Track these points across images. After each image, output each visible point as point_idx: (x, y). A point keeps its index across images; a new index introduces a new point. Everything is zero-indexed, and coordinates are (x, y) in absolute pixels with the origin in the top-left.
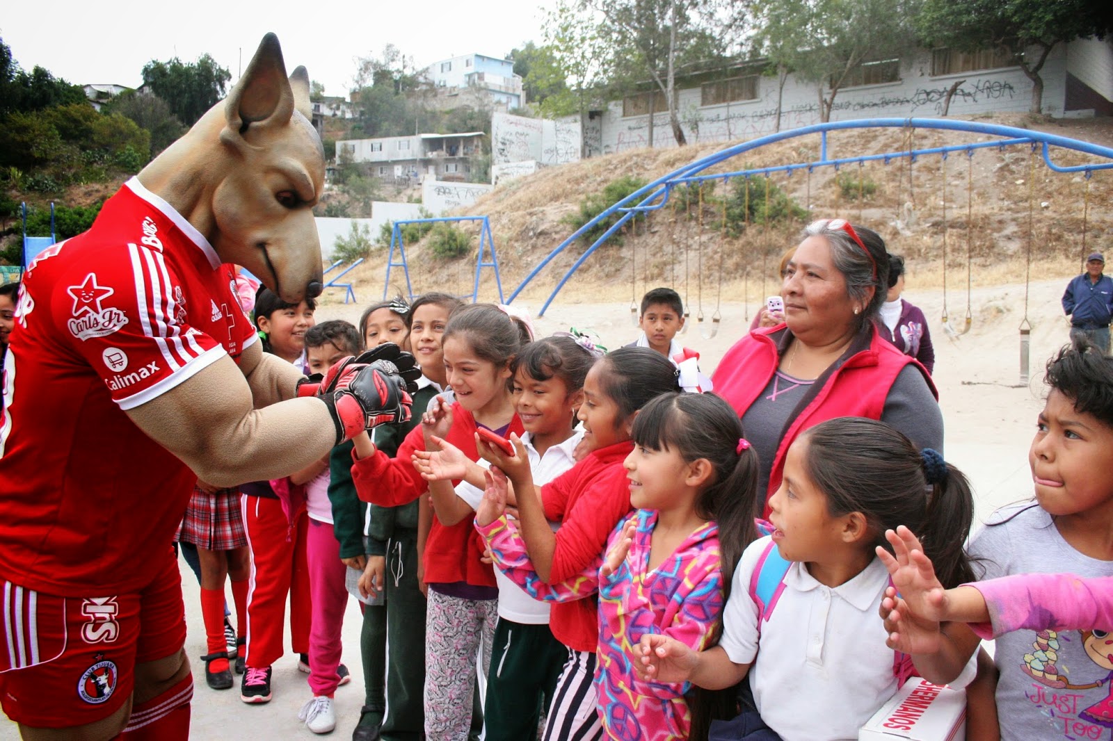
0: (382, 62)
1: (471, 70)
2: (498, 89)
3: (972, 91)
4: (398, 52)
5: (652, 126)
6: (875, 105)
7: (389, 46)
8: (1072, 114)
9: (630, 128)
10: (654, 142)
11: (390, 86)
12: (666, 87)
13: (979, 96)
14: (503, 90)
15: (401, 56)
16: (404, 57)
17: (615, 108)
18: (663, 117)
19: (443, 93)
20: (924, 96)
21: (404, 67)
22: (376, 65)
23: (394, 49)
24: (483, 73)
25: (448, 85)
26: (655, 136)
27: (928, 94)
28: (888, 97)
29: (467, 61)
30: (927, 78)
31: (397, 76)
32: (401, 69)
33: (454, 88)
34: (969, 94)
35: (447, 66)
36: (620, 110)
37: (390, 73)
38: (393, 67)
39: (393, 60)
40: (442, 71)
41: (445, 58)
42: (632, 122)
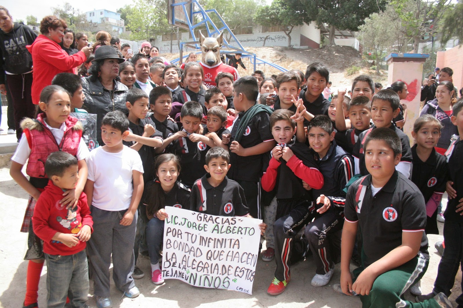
0: (64, 10)
1: (102, 16)
2: (114, 25)
3: (274, 38)
4: (71, 7)
5: (171, 45)
6: (245, 41)
7: (67, 4)
8: (302, 47)
9: (164, 45)
10: (173, 51)
11: (68, 21)
12: (176, 31)
13: (276, 40)
14: (116, 25)
15: (72, 8)
16: (73, 9)
17: (159, 38)
18: (175, 42)
19: (91, 25)
20: (260, 39)
21: (74, 13)
22: (61, 11)
23: (69, 5)
24: (108, 18)
25: (93, 22)
26: (173, 49)
27: (261, 38)
28: (249, 39)
29: (101, 12)
30: (261, 33)
31: (70, 17)
32: (72, 14)
33: (96, 23)
34: (273, 39)
35: (92, 14)
36: (161, 39)
37: (68, 15)
38: (69, 12)
39: (69, 10)
40: (90, 16)
41: (91, 10)
42: (165, 43)
